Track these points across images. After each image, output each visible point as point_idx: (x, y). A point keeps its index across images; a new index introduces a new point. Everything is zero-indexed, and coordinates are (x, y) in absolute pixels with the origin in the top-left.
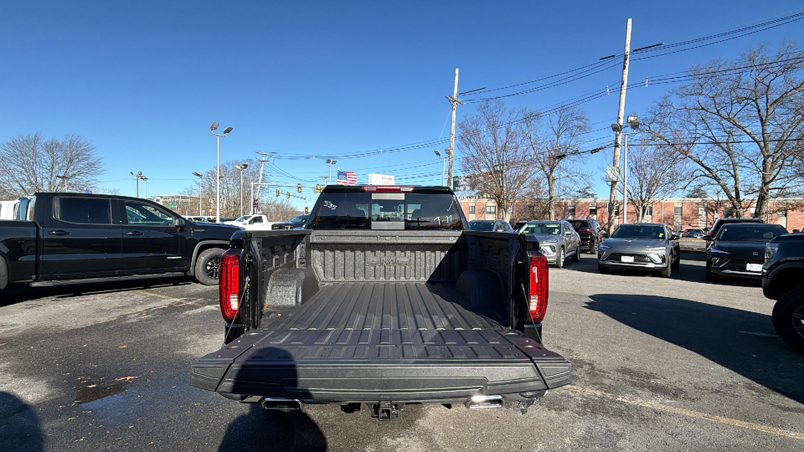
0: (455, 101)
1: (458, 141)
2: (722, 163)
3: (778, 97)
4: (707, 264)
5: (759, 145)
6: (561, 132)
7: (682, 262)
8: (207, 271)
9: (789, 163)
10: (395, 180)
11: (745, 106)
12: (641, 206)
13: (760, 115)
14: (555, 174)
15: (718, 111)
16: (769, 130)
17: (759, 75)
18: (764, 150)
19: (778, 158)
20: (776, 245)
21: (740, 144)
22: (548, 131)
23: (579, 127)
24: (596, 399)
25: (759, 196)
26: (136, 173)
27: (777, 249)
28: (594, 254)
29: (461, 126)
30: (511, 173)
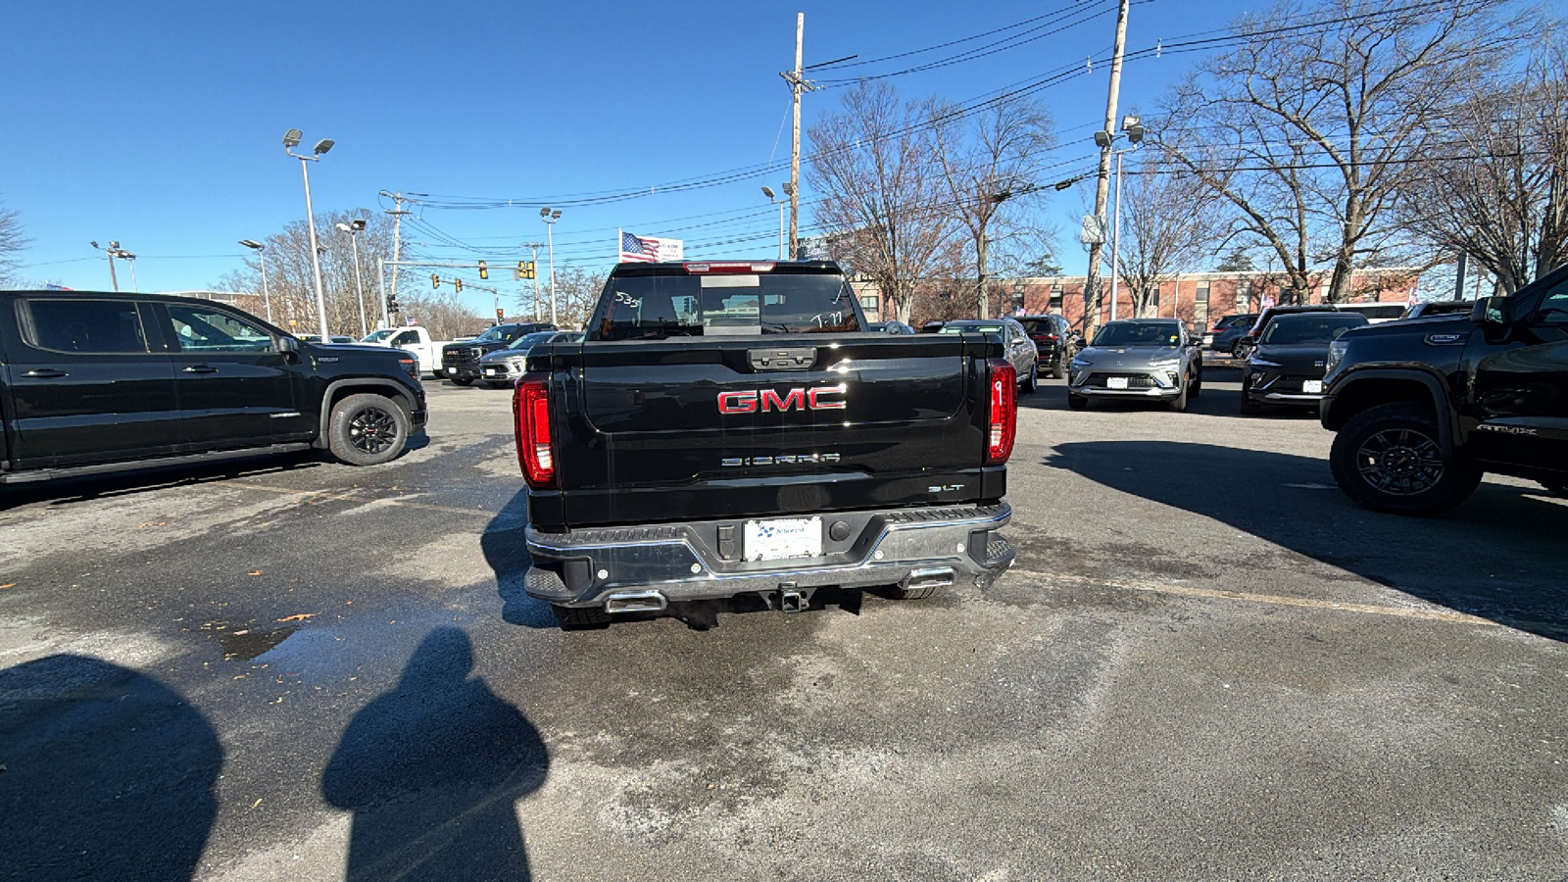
0: (798, 82)
1: (809, 166)
2: (1281, 205)
3: (1382, 78)
4: (1244, 387)
5: (1343, 170)
6: (1000, 147)
7: (1204, 386)
8: (354, 439)
9: (1389, 204)
10: (685, 249)
11: (1327, 95)
12: (1142, 288)
13: (1349, 114)
14: (989, 232)
15: (1279, 105)
16: (1362, 140)
17: (1353, 35)
18: (1351, 179)
19: (1372, 195)
20: (1345, 344)
21: (1313, 169)
22: (979, 147)
23: (1035, 137)
24: (1074, 586)
25: (1337, 265)
26: (105, 244)
27: (1344, 351)
28: (1060, 378)
29: (812, 134)
30: (911, 229)
